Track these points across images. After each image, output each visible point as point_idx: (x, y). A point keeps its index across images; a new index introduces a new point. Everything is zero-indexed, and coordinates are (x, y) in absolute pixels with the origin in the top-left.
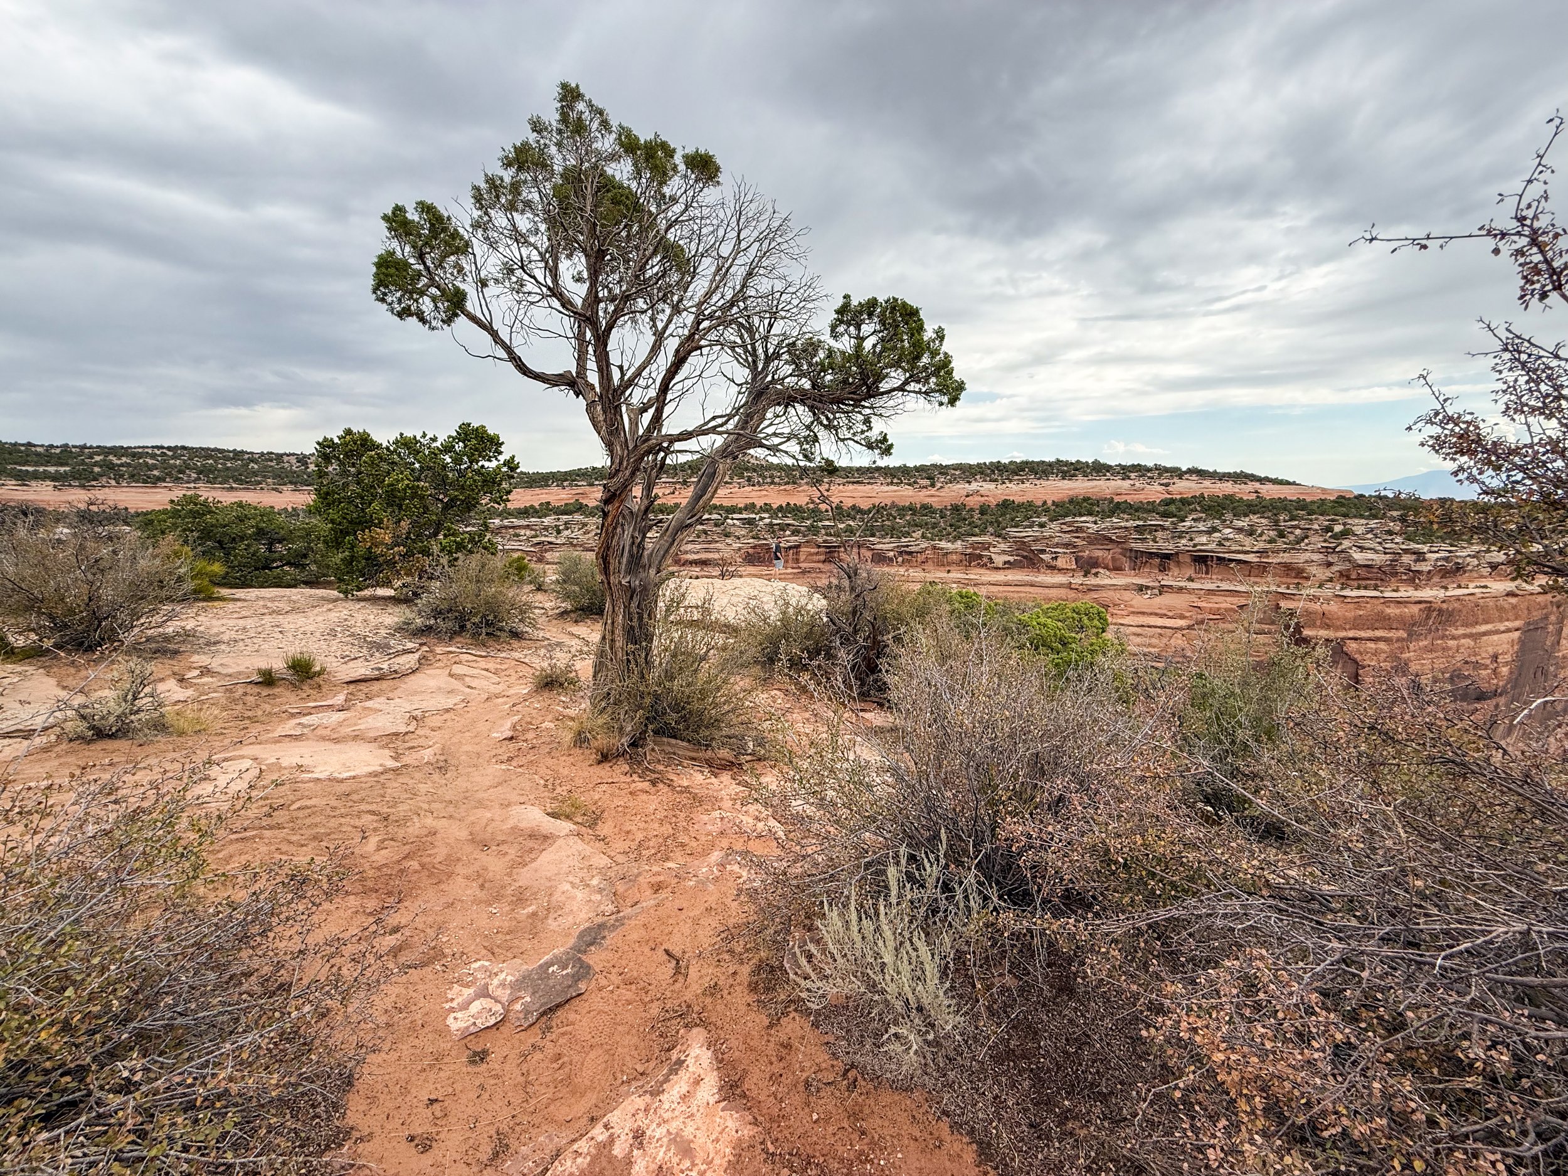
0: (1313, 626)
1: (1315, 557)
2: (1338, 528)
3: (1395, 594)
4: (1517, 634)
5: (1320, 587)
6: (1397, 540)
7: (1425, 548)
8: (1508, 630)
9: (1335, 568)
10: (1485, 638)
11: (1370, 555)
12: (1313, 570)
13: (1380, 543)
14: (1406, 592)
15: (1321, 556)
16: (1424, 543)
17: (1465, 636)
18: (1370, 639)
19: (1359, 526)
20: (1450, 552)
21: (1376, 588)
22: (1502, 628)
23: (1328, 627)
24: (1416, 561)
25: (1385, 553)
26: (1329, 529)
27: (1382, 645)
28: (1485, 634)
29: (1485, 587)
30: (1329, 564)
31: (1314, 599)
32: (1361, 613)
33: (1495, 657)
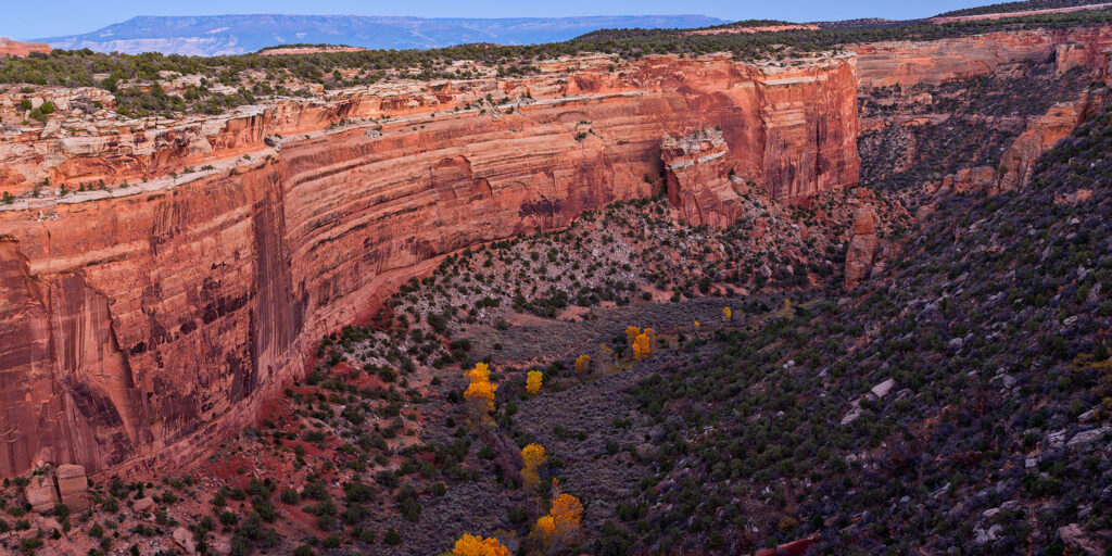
0: (40, 256)
1: (19, 149)
2: (37, 102)
3: (123, 192)
4: (249, 220)
5: (36, 195)
6: (110, 116)
7: (141, 123)
8: (241, 218)
9: (48, 164)
10: (224, 232)
11: (83, 140)
12: (20, 169)
13: (91, 121)
14: (137, 187)
15: (25, 148)
16: (139, 117)
17: (205, 234)
18: (111, 260)
19: (62, 98)
20: (168, 126)
21: (102, 185)
22: (236, 217)
23: (57, 252)
24: (137, 142)
25: (101, 135)
26: (24, 105)
27: (127, 265)
28: (223, 226)
29: (210, 168)
30: (38, 159)
31: (32, 214)
32: (93, 224)
33: (236, 254)
